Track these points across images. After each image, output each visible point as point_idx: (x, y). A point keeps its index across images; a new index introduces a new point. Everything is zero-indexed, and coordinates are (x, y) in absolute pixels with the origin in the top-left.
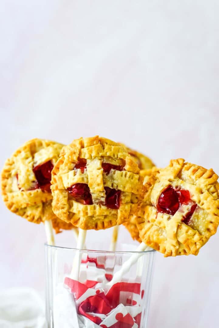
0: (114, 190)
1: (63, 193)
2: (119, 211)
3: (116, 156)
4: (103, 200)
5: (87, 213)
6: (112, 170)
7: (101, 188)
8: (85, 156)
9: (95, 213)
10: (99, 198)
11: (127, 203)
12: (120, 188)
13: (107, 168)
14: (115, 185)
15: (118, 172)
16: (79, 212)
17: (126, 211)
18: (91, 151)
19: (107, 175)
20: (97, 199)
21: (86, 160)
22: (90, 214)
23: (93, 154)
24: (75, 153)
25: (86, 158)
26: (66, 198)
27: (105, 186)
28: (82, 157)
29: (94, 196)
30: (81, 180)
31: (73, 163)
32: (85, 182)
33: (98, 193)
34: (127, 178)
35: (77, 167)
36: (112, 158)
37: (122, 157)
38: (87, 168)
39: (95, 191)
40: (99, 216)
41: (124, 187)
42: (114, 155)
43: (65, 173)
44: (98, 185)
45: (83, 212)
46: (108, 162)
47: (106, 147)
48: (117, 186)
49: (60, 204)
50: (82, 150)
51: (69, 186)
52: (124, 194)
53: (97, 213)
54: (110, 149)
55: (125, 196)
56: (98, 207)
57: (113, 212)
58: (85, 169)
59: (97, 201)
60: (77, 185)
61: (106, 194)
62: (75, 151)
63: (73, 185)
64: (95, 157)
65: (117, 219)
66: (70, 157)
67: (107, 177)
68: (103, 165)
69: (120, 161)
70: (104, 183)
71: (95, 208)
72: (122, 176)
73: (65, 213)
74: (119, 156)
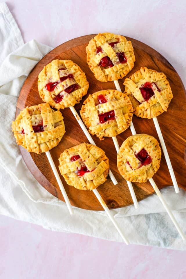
0: (121, 53)
1: (98, 68)
2: (128, 62)
3: (113, 38)
4: (118, 60)
5: (114, 71)
6: (115, 44)
7: (114, 54)
8: (99, 45)
9: (117, 69)
10: (115, 61)
11: (129, 57)
12: (123, 51)
13: (112, 45)
14: (120, 50)
15: (118, 44)
16: (110, 72)
17: (131, 61)
18: (101, 41)
19: (114, 47)
20: (115, 62)
21: (100, 47)
22: (115, 71)
23: (103, 42)
24: (94, 46)
25: (100, 46)
26: (101, 69)
27: (116, 52)
28: (98, 46)
29: (113, 61)
30: (103, 55)
31: (95, 51)
32: (106, 56)
33: (114, 57)
34: (124, 45)
35: (98, 52)
36: (112, 40)
37: (116, 37)
38: (103, 50)
39: (112, 57)
40: (120, 69)
41: (125, 50)
42: (112, 38)
43: (94, 58)
44: (113, 53)
45: (112, 71)
46: (111, 42)
47: (107, 36)
48: (121, 51)
49: (99, 73)
50: (96, 43)
51: (99, 62)
52: (126, 53)
53: (119, 69)
54: (109, 36)
55: (127, 54)
56: (117, 65)
57: (125, 64)
58: (102, 51)
59: (115, 63)
60: (103, 59)
61: (118, 56)
62: (93, 45)
63: (101, 60)
64: (104, 43)
65: (129, 67)
66: (92, 49)
67: (114, 48)
68: (110, 44)
69: (116, 39)
70: (115, 51)
71: (116, 67)
72: (120, 45)
73: (103, 77)
74: (114, 37)
